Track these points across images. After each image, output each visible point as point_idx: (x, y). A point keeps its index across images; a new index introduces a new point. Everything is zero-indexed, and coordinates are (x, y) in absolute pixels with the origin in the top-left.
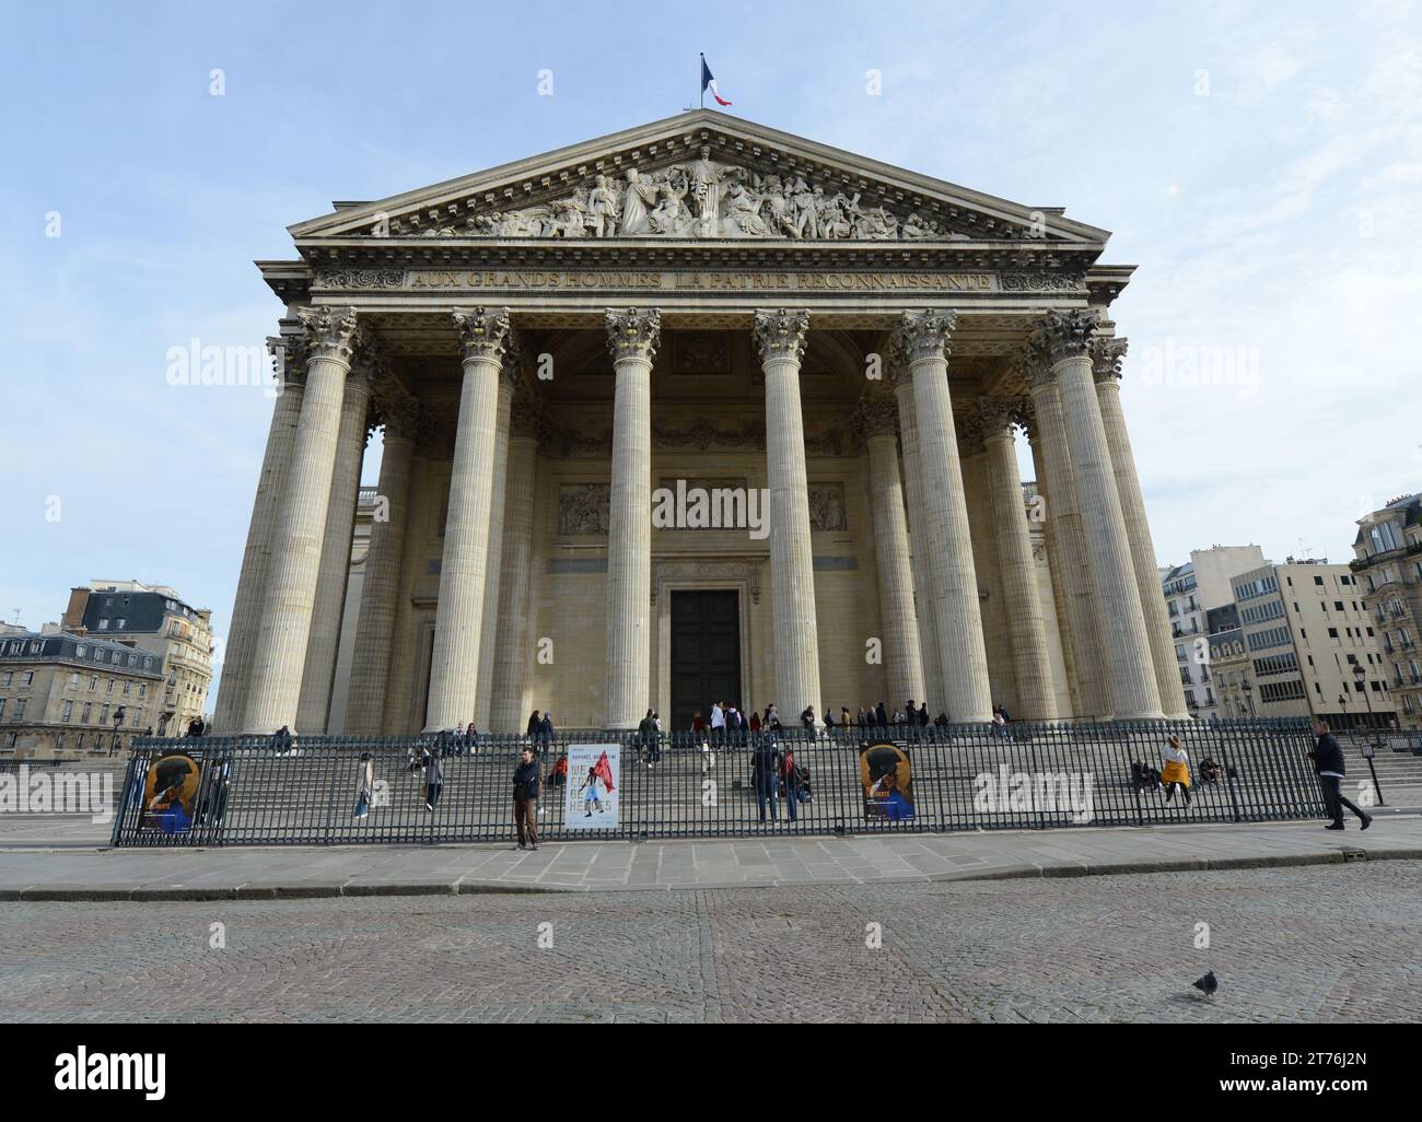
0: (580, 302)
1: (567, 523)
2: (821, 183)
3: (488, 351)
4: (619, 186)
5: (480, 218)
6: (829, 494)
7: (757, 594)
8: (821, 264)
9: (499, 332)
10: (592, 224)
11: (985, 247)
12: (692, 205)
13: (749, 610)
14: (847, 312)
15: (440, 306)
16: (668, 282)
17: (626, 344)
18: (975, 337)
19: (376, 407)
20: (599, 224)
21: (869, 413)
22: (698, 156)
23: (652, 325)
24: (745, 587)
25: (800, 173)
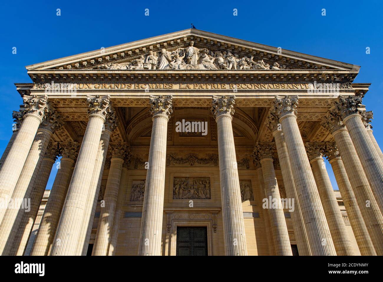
0: (139, 94)
1: (134, 196)
2: (237, 53)
3: (99, 112)
4: (159, 56)
5: (103, 65)
6: (245, 185)
7: (215, 228)
8: (239, 80)
9: (105, 105)
10: (146, 67)
11: (308, 72)
12: (186, 60)
13: (212, 236)
14: (251, 97)
15: (82, 96)
16: (176, 87)
17: (157, 109)
18: (305, 111)
19: (60, 146)
20: (150, 67)
21: (260, 149)
22: (189, 45)
23: (169, 102)
24: (210, 225)
25: (228, 50)
